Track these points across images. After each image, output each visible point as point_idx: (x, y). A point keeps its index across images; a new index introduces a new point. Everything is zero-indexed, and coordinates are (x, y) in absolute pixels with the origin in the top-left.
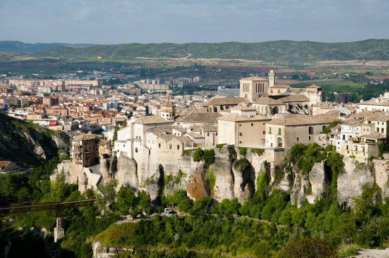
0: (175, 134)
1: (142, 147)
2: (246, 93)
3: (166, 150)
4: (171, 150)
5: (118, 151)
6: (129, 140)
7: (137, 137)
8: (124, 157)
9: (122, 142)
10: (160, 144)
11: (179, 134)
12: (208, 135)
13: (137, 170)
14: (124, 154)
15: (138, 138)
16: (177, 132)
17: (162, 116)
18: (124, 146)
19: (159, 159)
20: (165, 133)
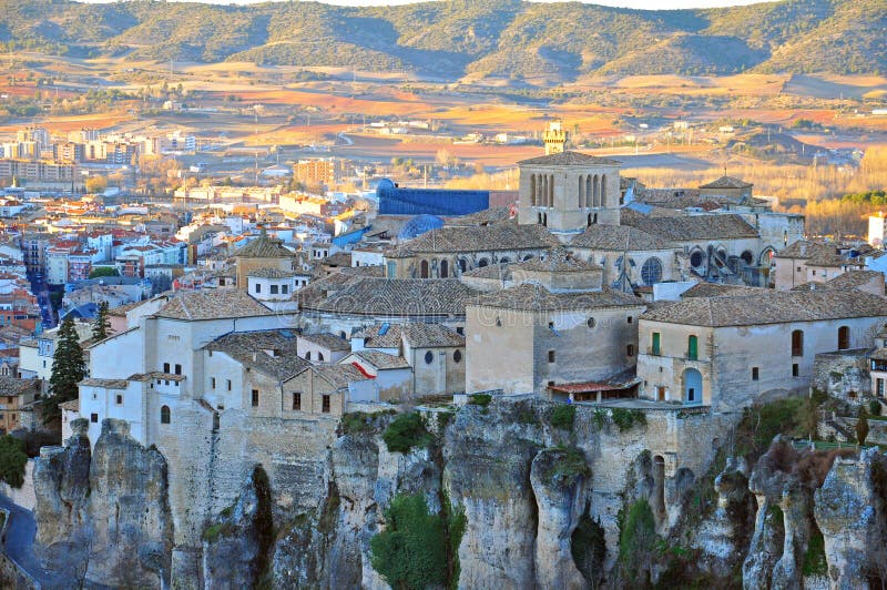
0: (308, 355)
1: (188, 404)
2: (543, 209)
3: (280, 414)
4: (296, 414)
5: (94, 418)
6: (136, 377)
7: (167, 367)
8: (116, 440)
9: (110, 384)
10: (255, 394)
11: (321, 357)
12: (429, 358)
13: (167, 486)
14: (119, 431)
15: (172, 370)
16: (315, 349)
17: (252, 290)
18: (119, 399)
19: (251, 447)
20: (271, 353)
